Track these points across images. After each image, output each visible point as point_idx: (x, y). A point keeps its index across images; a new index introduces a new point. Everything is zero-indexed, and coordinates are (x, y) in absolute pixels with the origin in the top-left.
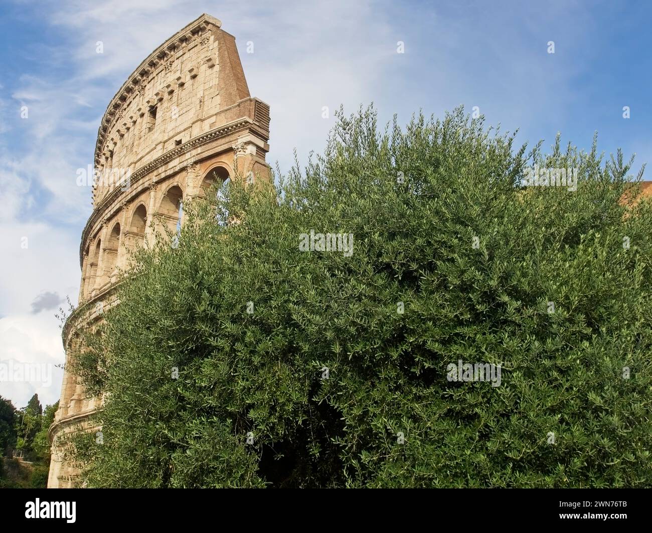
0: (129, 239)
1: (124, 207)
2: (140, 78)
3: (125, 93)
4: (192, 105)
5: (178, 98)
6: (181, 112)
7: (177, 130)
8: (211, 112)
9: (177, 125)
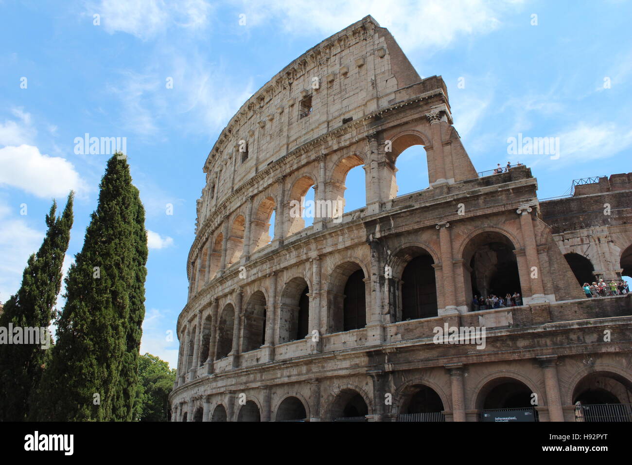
4: (361, 89)
5: (340, 85)
6: (347, 96)
7: (344, 110)
8: (388, 91)
9: (343, 106)
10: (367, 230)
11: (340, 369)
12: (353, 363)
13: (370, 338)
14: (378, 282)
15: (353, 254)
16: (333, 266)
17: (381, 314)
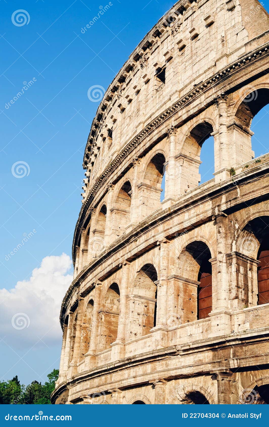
0: (143, 191)
1: (136, 162)
2: (142, 52)
3: (125, 73)
4: (211, 49)
5: (192, 49)
6: (198, 59)
7: (195, 76)
8: (238, 46)
9: (194, 72)
10: (212, 203)
11: (184, 367)
12: (197, 359)
13: (214, 329)
14: (225, 261)
15: (200, 232)
16: (180, 247)
17: (227, 299)
